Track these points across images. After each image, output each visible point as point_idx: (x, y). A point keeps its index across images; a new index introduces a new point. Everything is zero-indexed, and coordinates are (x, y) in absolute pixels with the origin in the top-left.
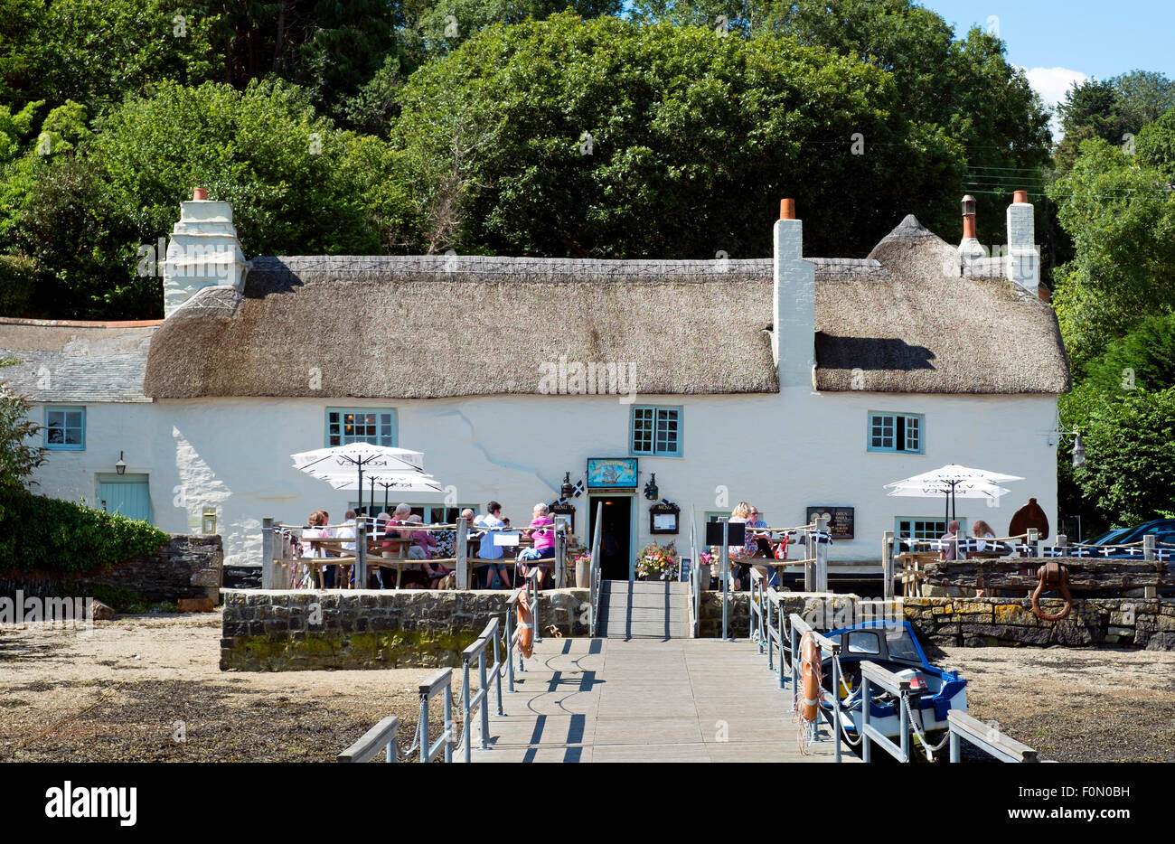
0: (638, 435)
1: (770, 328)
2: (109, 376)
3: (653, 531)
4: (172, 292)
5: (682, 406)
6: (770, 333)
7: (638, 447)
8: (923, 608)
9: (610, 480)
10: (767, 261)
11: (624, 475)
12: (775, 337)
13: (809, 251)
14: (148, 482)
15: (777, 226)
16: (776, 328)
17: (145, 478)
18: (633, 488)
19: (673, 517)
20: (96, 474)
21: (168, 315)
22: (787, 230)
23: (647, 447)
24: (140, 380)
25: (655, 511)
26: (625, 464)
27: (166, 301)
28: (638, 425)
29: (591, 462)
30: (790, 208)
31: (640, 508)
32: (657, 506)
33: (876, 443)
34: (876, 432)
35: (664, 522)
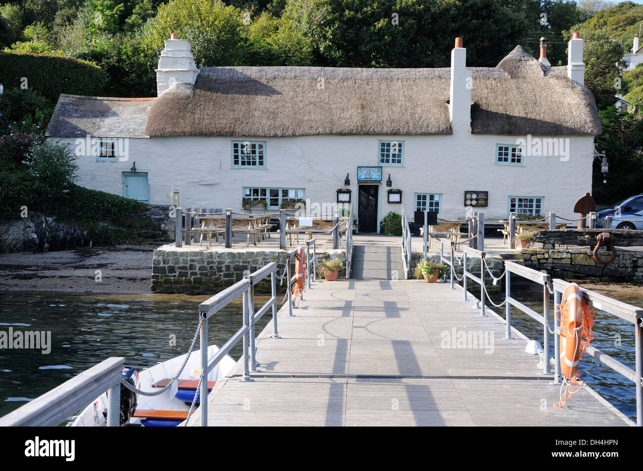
0: (383, 155)
1: (448, 102)
2: (130, 125)
3: (389, 202)
4: (160, 84)
5: (404, 141)
6: (448, 105)
7: (382, 161)
8: (532, 255)
9: (368, 177)
10: (447, 69)
11: (375, 176)
12: (451, 107)
13: (469, 64)
14: (147, 176)
15: (453, 52)
16: (451, 102)
17: (146, 174)
18: (380, 181)
19: (399, 195)
20: (123, 172)
21: (159, 95)
22: (458, 54)
23: (388, 161)
24: (144, 127)
25: (390, 192)
26: (377, 169)
27: (158, 88)
28: (383, 150)
29: (359, 168)
30: (459, 43)
31: (383, 190)
32: (391, 190)
33: (500, 160)
34: (500, 154)
35: (395, 198)
